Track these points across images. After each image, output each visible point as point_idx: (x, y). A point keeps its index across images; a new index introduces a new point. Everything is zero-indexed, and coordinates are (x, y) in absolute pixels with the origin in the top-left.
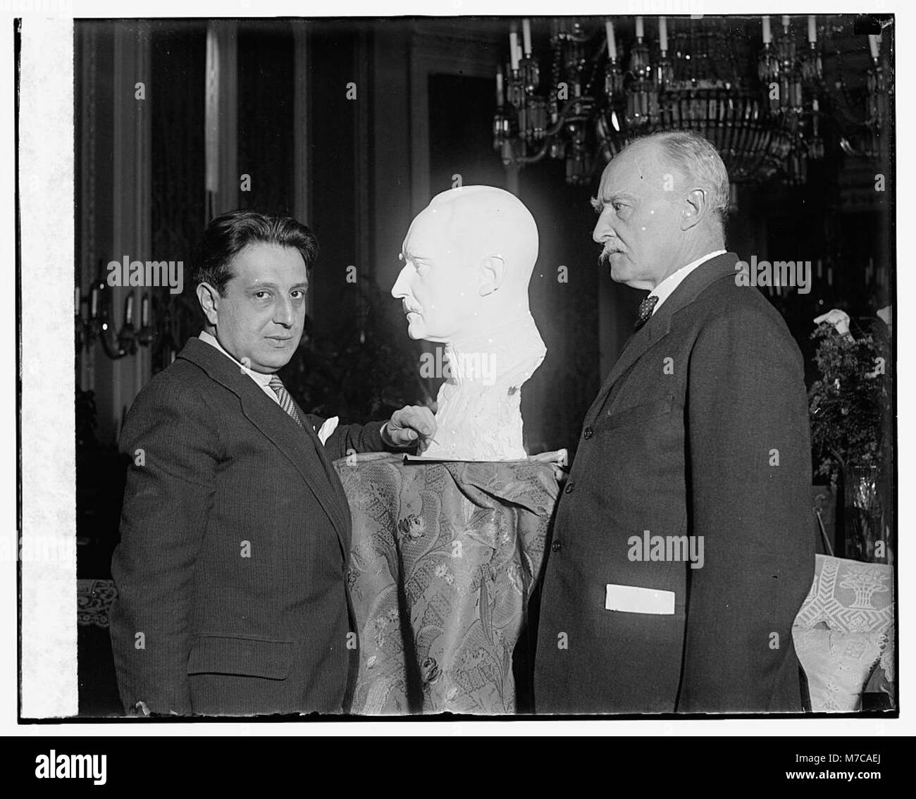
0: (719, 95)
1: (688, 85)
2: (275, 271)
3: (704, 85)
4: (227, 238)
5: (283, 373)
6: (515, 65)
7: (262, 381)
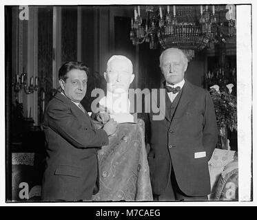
0: (190, 27)
1: (181, 24)
2: (79, 77)
3: (186, 24)
4: (67, 68)
5: (82, 102)
6: (136, 18)
7: (77, 104)
